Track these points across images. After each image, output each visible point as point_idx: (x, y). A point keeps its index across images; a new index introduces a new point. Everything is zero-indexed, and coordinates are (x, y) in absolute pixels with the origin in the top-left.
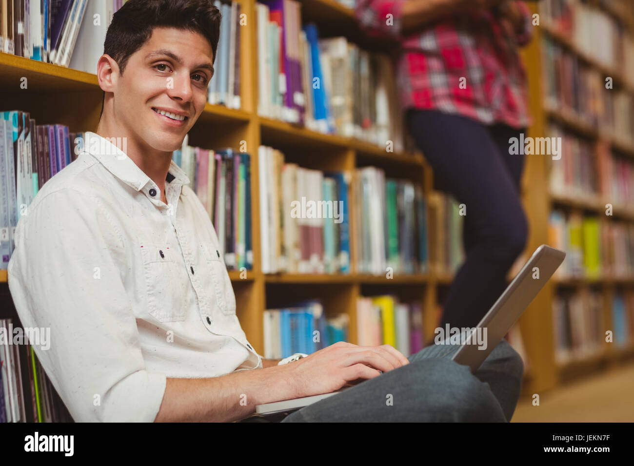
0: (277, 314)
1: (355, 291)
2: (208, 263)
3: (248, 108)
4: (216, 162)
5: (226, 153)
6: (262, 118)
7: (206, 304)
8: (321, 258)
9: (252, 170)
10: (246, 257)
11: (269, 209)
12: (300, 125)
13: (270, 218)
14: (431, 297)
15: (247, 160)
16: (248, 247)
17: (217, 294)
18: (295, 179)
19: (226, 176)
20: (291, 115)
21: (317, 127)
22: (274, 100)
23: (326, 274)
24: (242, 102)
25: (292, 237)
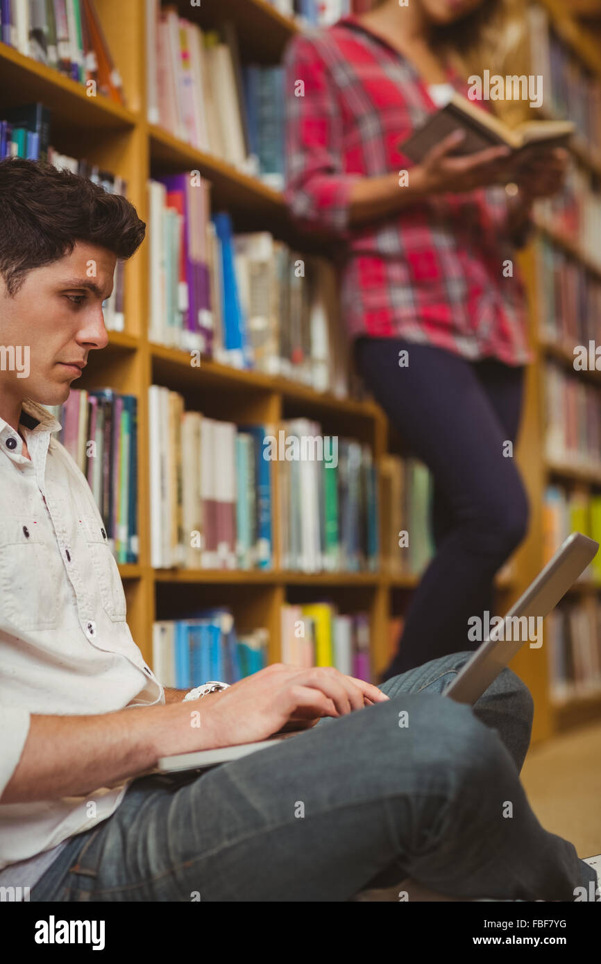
0: (170, 626)
1: (279, 595)
2: (89, 546)
3: (135, 331)
4: (90, 408)
5: (103, 395)
6: (154, 346)
7: (87, 604)
8: (233, 548)
9: (140, 419)
10: (129, 545)
11: (162, 477)
12: (207, 356)
13: (163, 489)
14: (382, 605)
15: (132, 405)
16: (133, 531)
17: (102, 590)
18: (198, 434)
19: (104, 429)
20: (194, 343)
21: (231, 360)
22: (172, 320)
23: (239, 571)
24: (126, 321)
25: (193, 515)
